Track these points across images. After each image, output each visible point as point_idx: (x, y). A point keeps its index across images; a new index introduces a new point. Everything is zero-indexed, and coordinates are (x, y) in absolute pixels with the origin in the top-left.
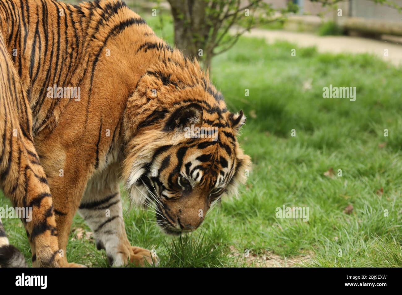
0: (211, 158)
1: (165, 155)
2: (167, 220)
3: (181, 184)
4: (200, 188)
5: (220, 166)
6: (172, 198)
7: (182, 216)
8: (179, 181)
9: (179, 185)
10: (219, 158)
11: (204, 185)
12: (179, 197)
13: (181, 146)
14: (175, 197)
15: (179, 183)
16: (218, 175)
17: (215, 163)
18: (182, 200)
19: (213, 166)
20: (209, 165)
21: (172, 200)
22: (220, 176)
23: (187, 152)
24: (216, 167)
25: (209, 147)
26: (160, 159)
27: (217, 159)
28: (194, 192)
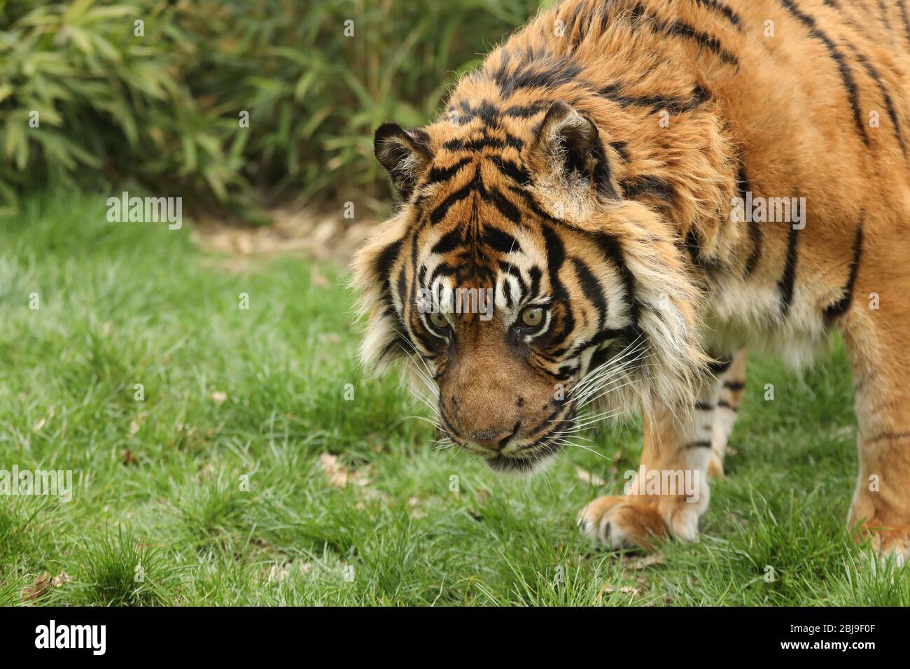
0: (463, 235)
1: (398, 267)
3: (436, 331)
4: (465, 323)
5: (488, 250)
6: (438, 374)
7: (459, 414)
8: (427, 326)
9: (433, 336)
10: (481, 228)
12: (445, 367)
13: (412, 233)
14: (440, 370)
15: (431, 331)
16: (496, 274)
17: (477, 245)
19: (476, 254)
20: (464, 256)
22: (501, 277)
24: (481, 255)
25: (450, 209)
27: (478, 235)
28: (461, 339)
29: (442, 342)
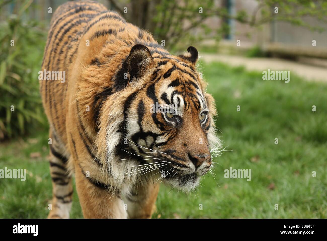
0: (180, 81)
1: (136, 102)
2: (177, 164)
3: (168, 119)
4: (189, 112)
6: (170, 139)
7: (189, 149)
9: (166, 122)
11: (190, 108)
12: (175, 134)
13: (147, 86)
14: (171, 136)
15: (166, 120)
16: (197, 96)
17: (186, 85)
18: (180, 134)
19: (187, 88)
20: (182, 88)
21: (170, 141)
22: (199, 97)
23: (156, 87)
24: (190, 89)
25: (172, 73)
26: (133, 109)
28: (185, 120)
29: (171, 125)
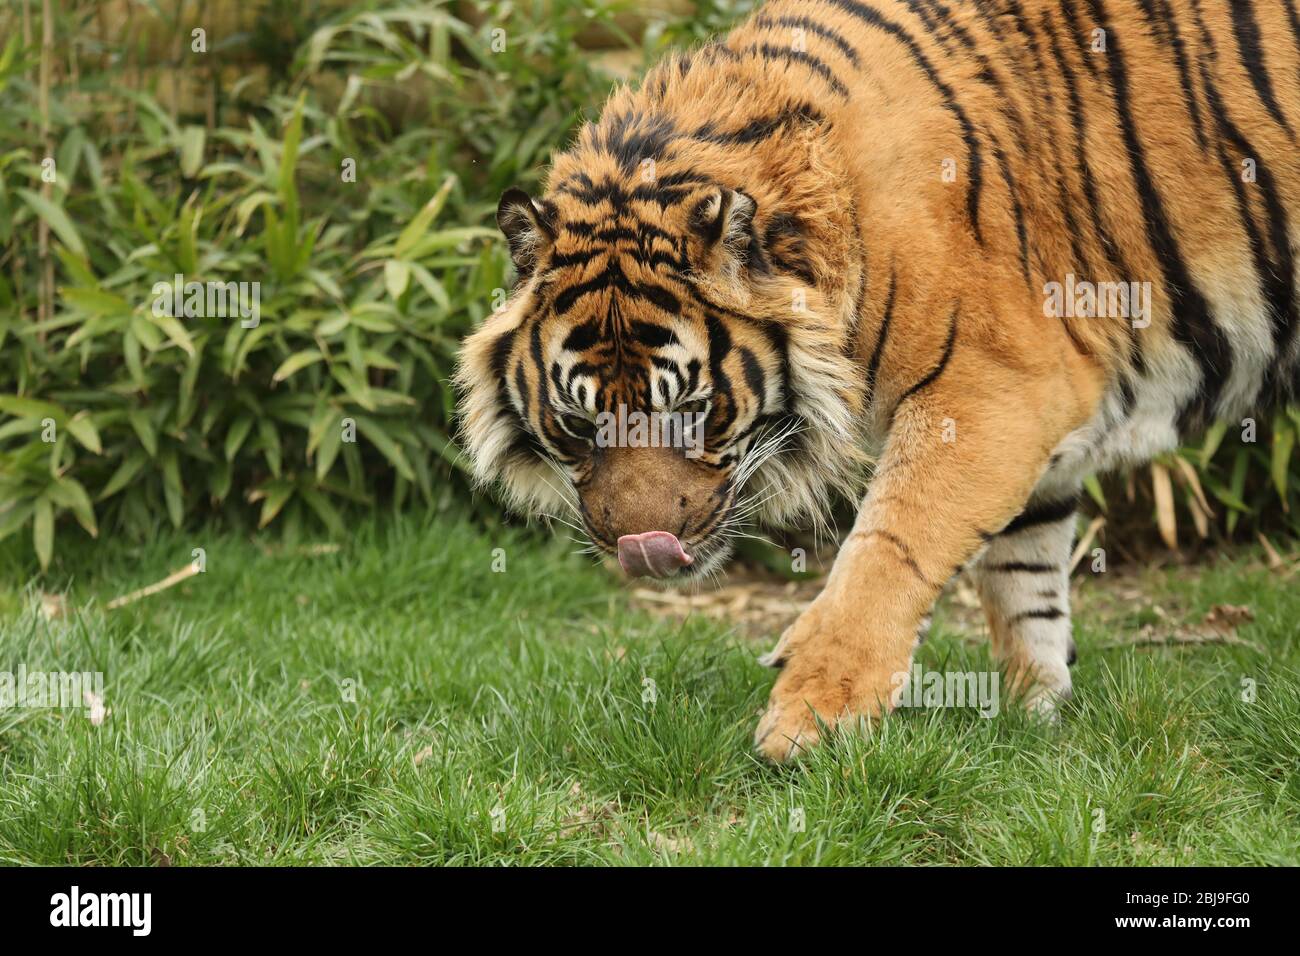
1: (513, 362)
3: (576, 432)
7: (614, 525)
8: (565, 428)
9: (571, 438)
13: (530, 323)
16: (648, 371)
17: (623, 342)
22: (655, 374)
27: (624, 332)
29: (584, 444)
